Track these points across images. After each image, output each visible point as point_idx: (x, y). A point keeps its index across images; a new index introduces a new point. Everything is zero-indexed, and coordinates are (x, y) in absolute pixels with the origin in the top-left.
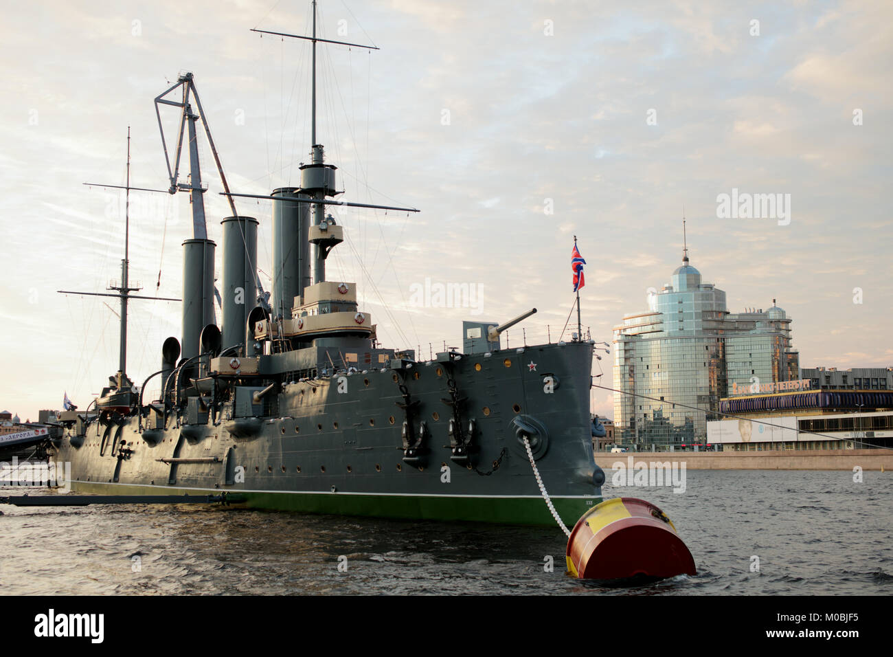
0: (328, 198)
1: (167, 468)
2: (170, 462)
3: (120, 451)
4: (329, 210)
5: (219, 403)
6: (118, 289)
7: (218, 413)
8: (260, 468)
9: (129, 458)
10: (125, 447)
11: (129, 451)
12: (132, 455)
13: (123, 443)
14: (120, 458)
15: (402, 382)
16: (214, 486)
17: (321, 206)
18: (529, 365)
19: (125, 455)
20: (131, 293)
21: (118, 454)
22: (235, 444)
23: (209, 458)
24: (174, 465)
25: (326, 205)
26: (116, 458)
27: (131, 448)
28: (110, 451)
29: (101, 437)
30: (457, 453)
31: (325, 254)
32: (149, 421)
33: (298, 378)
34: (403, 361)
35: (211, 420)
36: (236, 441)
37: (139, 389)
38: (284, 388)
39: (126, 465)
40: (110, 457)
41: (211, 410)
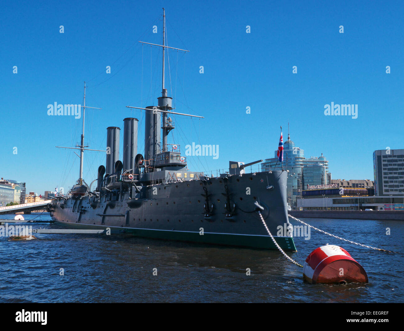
1: (101, 218)
2: (102, 215)
3: (81, 210)
5: (124, 193)
6: (80, 146)
7: (123, 196)
8: (141, 219)
9: (84, 213)
10: (83, 209)
12: (86, 212)
13: (82, 207)
14: (81, 213)
15: (204, 186)
16: (121, 226)
18: (261, 180)
21: (80, 211)
22: (130, 209)
23: (119, 214)
24: (104, 217)
25: (167, 114)
26: (79, 213)
27: (86, 209)
28: (76, 210)
29: (73, 205)
30: (228, 216)
31: (167, 133)
32: (93, 199)
33: (157, 183)
34: (205, 177)
35: (120, 199)
36: (131, 208)
37: (89, 186)
38: (152, 187)
39: (83, 216)
40: (77, 212)
41: (120, 195)
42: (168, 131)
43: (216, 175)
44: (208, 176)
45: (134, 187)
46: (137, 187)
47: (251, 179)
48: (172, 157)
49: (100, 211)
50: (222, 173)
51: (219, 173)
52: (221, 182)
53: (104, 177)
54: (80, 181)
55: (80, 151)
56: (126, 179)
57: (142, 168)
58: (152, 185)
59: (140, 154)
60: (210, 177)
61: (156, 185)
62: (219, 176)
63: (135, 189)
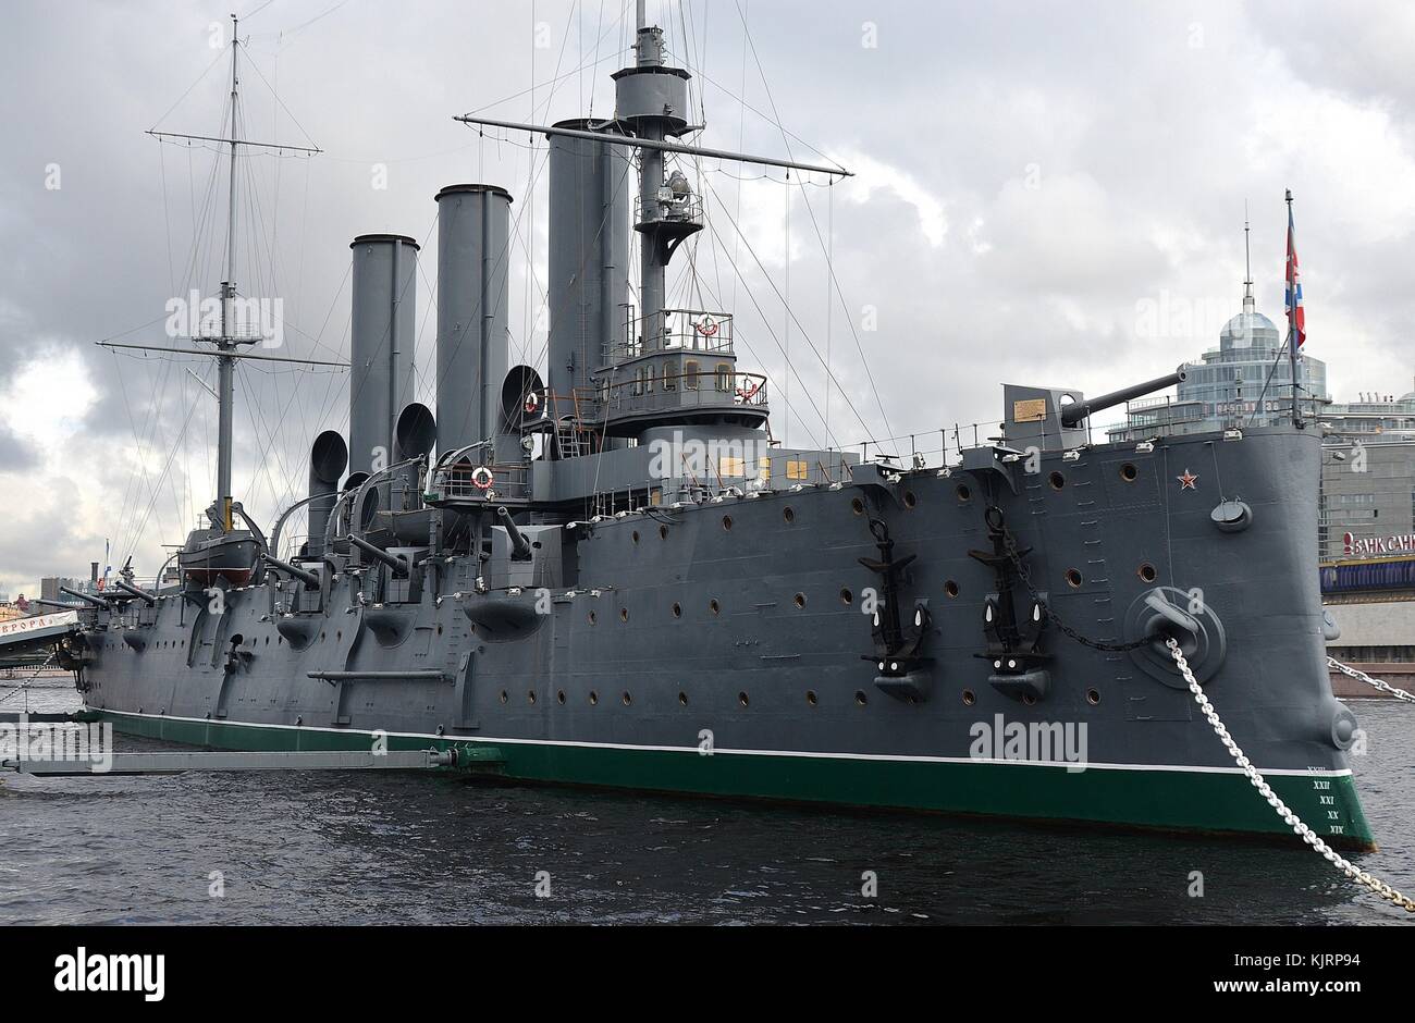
0: (669, 139)
1: (333, 692)
2: (339, 679)
3: (232, 654)
4: (673, 164)
5: (447, 560)
6: (215, 341)
8: (540, 695)
9: (248, 669)
10: (239, 649)
11: (249, 657)
12: (255, 665)
13: (237, 639)
14: (231, 670)
15: (874, 514)
16: (438, 732)
17: (652, 158)
18: (1180, 478)
19: (240, 662)
20: (241, 349)
21: (226, 661)
22: (484, 644)
23: (425, 673)
24: (347, 685)
25: (666, 154)
26: (221, 670)
27: (254, 652)
28: (207, 655)
29: (189, 631)
30: (1005, 670)
31: (664, 256)
32: (292, 598)
33: (622, 506)
34: (880, 468)
35: (427, 596)
36: (486, 638)
37: (268, 533)
38: (592, 528)
39: (244, 686)
40: (209, 668)
41: (427, 574)
42: (670, 244)
43: (941, 457)
44: (894, 464)
45: (503, 529)
46: (520, 529)
47: (1130, 471)
48: (693, 374)
49: (328, 656)
50: (968, 444)
51: (952, 445)
52: (964, 492)
53: (340, 488)
54: (224, 508)
55: (216, 366)
56: (456, 491)
57: (537, 437)
58: (597, 519)
59: (528, 368)
60: (908, 466)
61: (619, 519)
62: (955, 460)
63: (509, 542)
